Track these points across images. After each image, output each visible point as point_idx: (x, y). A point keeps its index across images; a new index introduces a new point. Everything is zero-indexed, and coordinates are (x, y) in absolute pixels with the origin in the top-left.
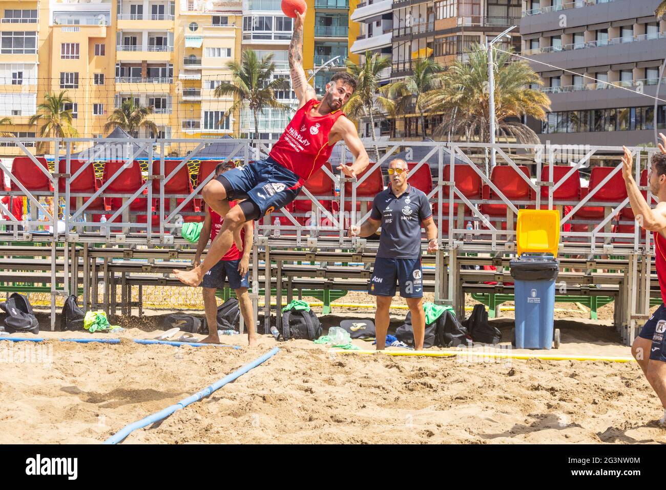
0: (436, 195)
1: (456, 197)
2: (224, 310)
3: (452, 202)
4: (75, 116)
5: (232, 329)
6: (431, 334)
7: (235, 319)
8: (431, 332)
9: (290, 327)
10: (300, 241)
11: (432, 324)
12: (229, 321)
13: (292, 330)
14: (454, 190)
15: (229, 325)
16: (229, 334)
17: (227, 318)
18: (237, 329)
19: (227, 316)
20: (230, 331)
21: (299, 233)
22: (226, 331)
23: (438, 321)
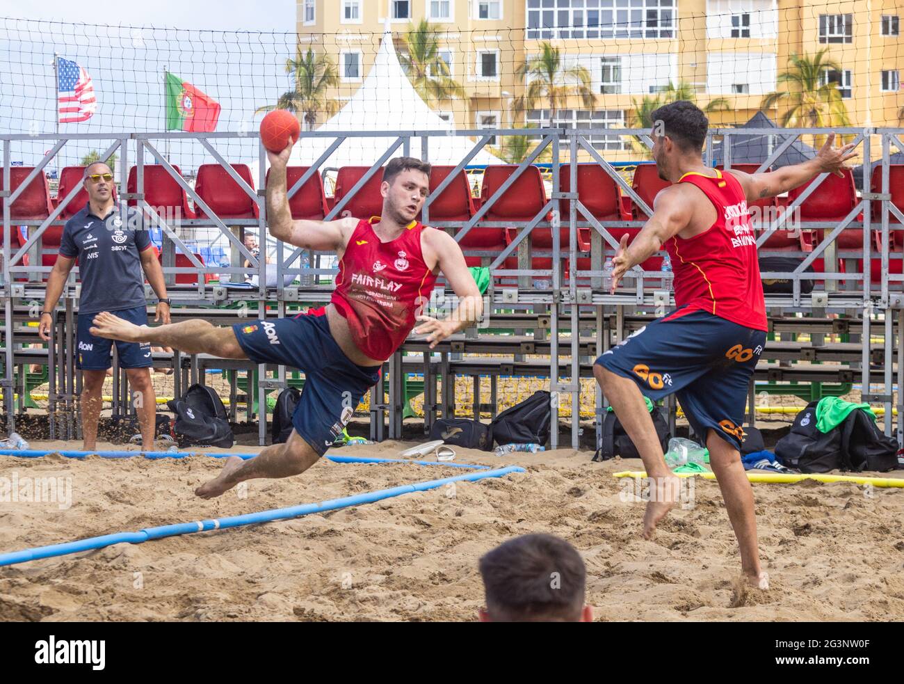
0: (859, 218)
1: (893, 219)
2: (523, 411)
3: (885, 227)
5: (533, 442)
6: (829, 450)
7: (542, 425)
8: (828, 445)
9: (615, 439)
10: (642, 296)
11: (831, 431)
12: (530, 429)
13: (617, 443)
14: (888, 207)
15: (530, 434)
16: (529, 450)
17: (527, 423)
18: (544, 441)
19: (527, 420)
20: (530, 445)
21: (640, 284)
22: (523, 446)
23: (842, 426)
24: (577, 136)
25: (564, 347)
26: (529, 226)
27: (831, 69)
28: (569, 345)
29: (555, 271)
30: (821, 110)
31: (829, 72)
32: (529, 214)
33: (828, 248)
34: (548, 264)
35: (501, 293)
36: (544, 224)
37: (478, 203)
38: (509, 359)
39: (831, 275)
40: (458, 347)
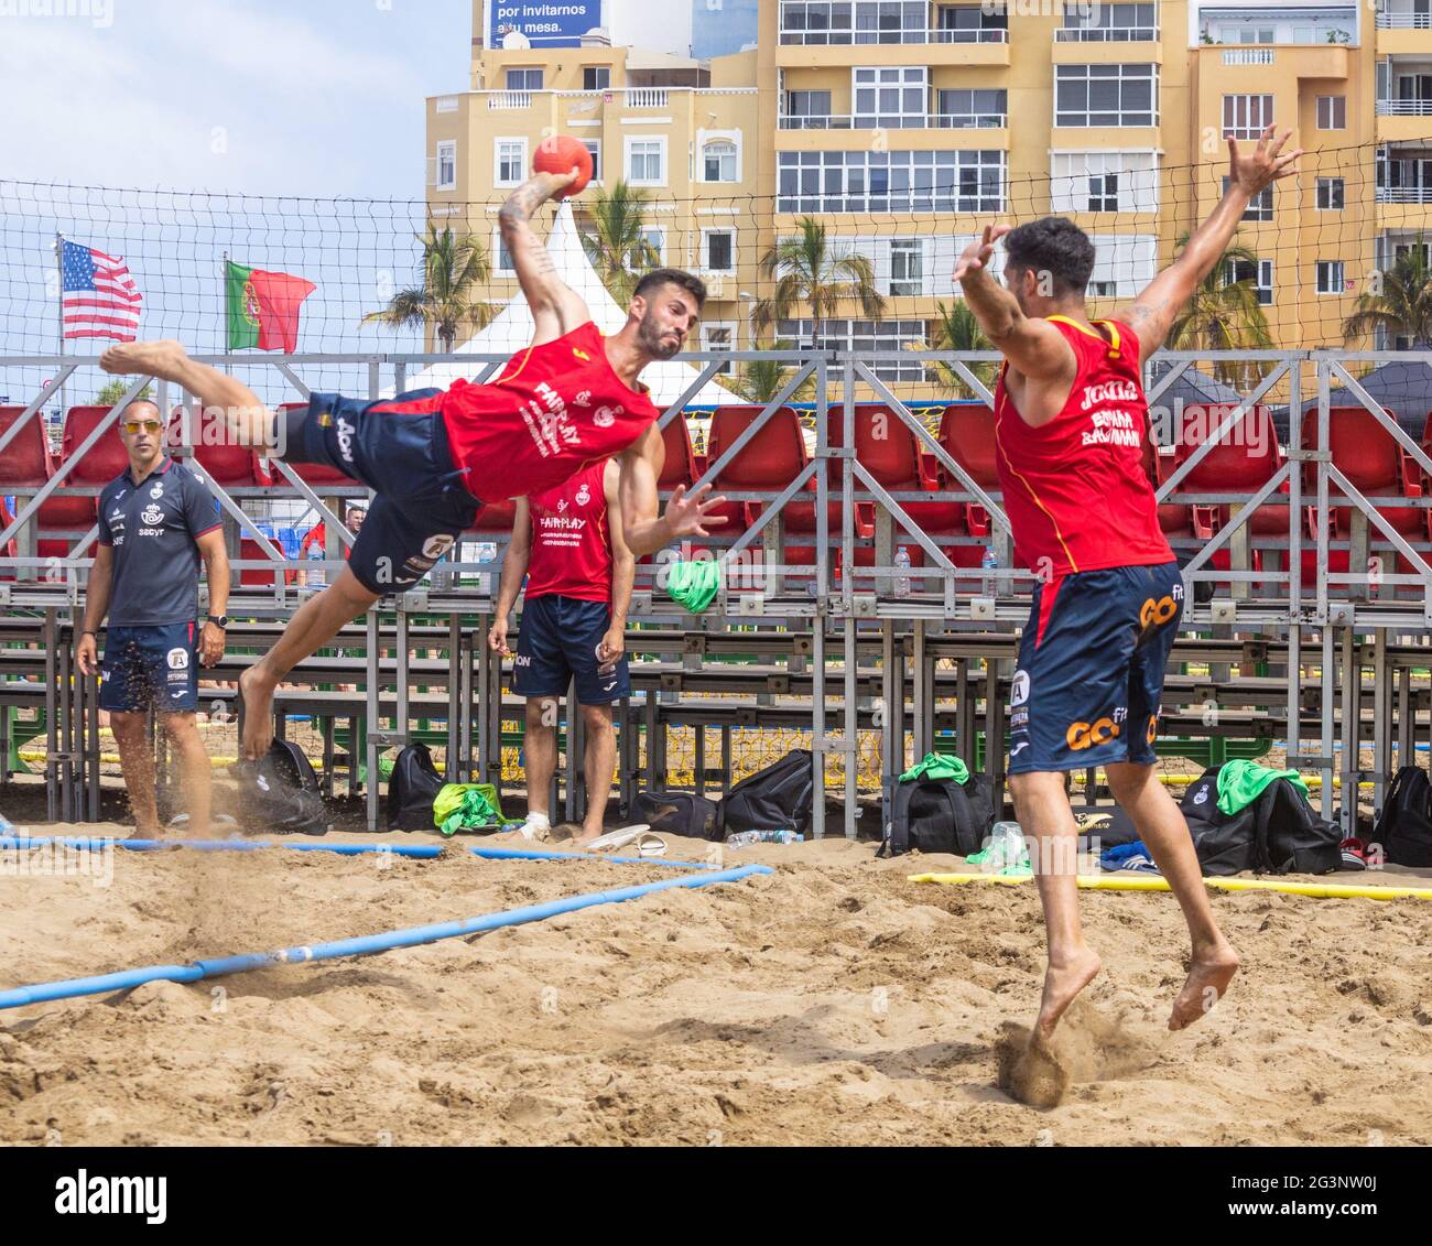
0: (1283, 488)
1: (1334, 490)
2: (770, 780)
3: (1323, 503)
4: (1264, 297)
5: (789, 827)
6: (1237, 840)
7: (799, 803)
8: (1236, 833)
9: (911, 823)
10: (952, 605)
11: (1240, 813)
12: (782, 808)
13: (914, 830)
14: (1328, 472)
15: (782, 817)
16: (779, 840)
17: (776, 799)
18: (805, 828)
19: (777, 795)
21: (950, 586)
22: (771, 833)
23: (1256, 805)
24: (854, 362)
25: (834, 684)
26: (780, 499)
27: (1241, 259)
28: (841, 681)
29: (821, 568)
30: (1227, 322)
31: (1238, 264)
32: (781, 483)
33: (1235, 533)
34: (809, 557)
35: (738, 600)
36: (804, 497)
37: (703, 464)
38: (751, 701)
39: (1241, 576)
40: (671, 682)
